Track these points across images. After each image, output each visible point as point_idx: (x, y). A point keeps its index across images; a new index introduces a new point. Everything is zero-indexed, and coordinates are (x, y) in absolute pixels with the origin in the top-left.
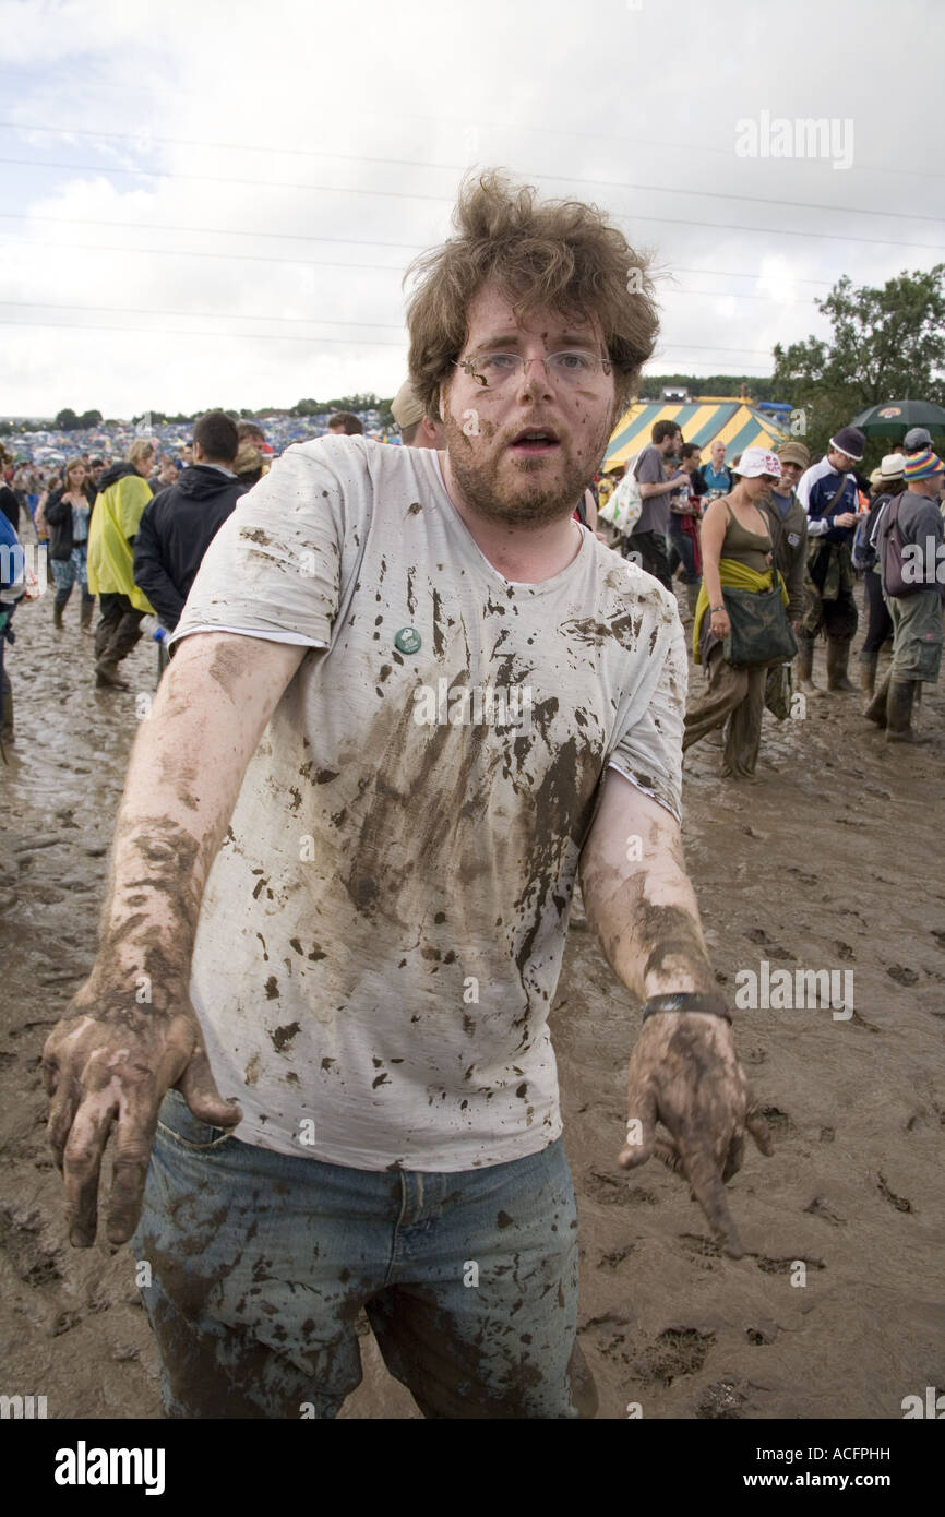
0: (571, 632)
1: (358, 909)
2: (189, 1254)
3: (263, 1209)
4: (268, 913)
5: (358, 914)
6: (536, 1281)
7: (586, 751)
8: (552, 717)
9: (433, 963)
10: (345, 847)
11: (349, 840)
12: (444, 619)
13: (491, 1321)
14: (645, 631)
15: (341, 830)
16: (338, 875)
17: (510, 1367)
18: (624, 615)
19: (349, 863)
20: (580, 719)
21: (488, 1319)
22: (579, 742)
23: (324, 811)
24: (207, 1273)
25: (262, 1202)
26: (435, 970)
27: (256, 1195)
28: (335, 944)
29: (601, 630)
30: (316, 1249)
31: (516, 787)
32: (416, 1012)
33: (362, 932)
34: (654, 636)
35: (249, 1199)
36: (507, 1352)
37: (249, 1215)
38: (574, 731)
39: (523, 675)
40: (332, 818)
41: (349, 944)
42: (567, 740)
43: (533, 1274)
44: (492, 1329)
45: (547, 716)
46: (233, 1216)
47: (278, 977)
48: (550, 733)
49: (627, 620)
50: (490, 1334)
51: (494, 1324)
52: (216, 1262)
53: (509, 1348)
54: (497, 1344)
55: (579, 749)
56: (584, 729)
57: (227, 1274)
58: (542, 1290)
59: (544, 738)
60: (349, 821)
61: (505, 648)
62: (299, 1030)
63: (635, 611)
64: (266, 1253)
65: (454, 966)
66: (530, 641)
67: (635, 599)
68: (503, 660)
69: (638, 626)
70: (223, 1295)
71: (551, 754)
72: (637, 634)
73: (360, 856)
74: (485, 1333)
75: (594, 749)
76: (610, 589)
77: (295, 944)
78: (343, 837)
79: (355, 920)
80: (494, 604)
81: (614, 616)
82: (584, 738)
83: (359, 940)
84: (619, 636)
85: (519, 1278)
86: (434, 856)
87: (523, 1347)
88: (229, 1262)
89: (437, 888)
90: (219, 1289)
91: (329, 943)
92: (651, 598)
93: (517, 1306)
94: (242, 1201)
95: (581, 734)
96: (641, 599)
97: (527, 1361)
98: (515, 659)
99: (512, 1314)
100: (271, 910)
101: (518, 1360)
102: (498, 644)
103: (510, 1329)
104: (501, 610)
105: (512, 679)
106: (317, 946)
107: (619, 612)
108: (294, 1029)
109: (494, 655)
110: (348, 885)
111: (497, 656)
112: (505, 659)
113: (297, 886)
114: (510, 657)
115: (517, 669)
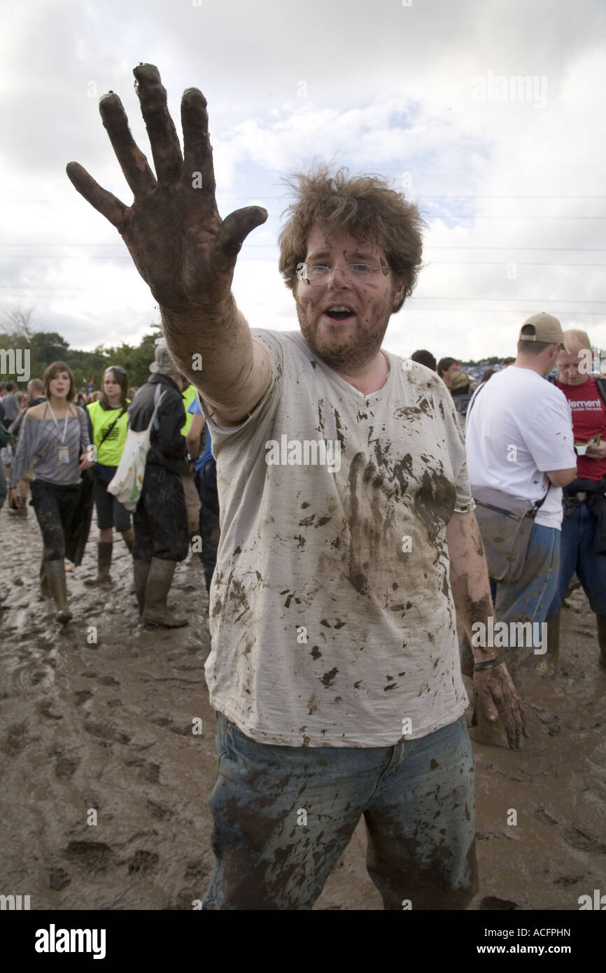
0: (400, 416)
1: (358, 591)
2: (264, 806)
3: (311, 775)
4: (300, 612)
5: (359, 594)
6: (448, 801)
7: (435, 475)
8: (411, 464)
9: (401, 612)
10: (343, 558)
11: (345, 554)
12: (343, 426)
13: (422, 822)
14: (436, 404)
15: (339, 549)
16: (343, 576)
17: (433, 847)
18: (423, 398)
19: (348, 567)
20: (426, 460)
21: (420, 821)
22: (430, 472)
23: (326, 541)
24: (275, 816)
25: (310, 771)
26: (403, 615)
27: (306, 767)
28: (350, 614)
29: (417, 411)
30: (337, 795)
31: (406, 505)
32: (404, 642)
33: (363, 603)
34: (441, 406)
35: (303, 771)
36: (432, 840)
37: (302, 779)
38: (425, 467)
39: (387, 448)
40: (332, 544)
41: (358, 612)
42: (423, 473)
43: (448, 797)
44: (423, 826)
45: (408, 465)
46: (292, 780)
47: (319, 645)
48: (414, 473)
49: (425, 401)
50: (422, 829)
51: (424, 824)
52: (281, 809)
53: (433, 837)
54: (427, 835)
55: (431, 475)
56: (429, 464)
57: (287, 816)
58: (453, 806)
59: (412, 476)
60: (342, 544)
61: (374, 437)
62: (337, 671)
63: (428, 395)
64: (309, 800)
65: (412, 609)
66: (384, 429)
67: (426, 387)
68: (374, 444)
69: (432, 402)
70: (283, 828)
71: (419, 483)
72: (433, 407)
73: (352, 562)
74: (419, 828)
75: (438, 473)
76: (412, 385)
77: (324, 623)
78: (341, 553)
79: (358, 598)
80: (361, 414)
81: (419, 400)
82: (431, 469)
83: (364, 608)
84: (425, 411)
85: (439, 798)
86: (377, 554)
87: (441, 836)
88: (288, 808)
89: (387, 570)
90: (281, 825)
91: (345, 616)
92: (434, 383)
93: (438, 814)
94: (298, 771)
95: (429, 467)
96: (429, 385)
97: (443, 844)
98: (380, 441)
99: (434, 818)
100: (301, 610)
101: (438, 844)
102: (370, 435)
103: (433, 827)
104: (365, 416)
105: (383, 452)
106: (338, 620)
107: (420, 397)
108: (334, 671)
109: (370, 442)
110: (350, 579)
111: (371, 442)
112: (375, 443)
113: (317, 590)
114: (377, 441)
115: (383, 447)
